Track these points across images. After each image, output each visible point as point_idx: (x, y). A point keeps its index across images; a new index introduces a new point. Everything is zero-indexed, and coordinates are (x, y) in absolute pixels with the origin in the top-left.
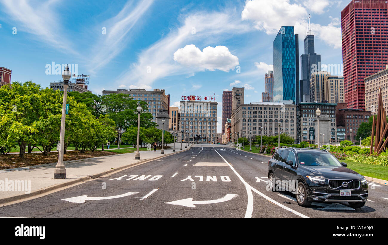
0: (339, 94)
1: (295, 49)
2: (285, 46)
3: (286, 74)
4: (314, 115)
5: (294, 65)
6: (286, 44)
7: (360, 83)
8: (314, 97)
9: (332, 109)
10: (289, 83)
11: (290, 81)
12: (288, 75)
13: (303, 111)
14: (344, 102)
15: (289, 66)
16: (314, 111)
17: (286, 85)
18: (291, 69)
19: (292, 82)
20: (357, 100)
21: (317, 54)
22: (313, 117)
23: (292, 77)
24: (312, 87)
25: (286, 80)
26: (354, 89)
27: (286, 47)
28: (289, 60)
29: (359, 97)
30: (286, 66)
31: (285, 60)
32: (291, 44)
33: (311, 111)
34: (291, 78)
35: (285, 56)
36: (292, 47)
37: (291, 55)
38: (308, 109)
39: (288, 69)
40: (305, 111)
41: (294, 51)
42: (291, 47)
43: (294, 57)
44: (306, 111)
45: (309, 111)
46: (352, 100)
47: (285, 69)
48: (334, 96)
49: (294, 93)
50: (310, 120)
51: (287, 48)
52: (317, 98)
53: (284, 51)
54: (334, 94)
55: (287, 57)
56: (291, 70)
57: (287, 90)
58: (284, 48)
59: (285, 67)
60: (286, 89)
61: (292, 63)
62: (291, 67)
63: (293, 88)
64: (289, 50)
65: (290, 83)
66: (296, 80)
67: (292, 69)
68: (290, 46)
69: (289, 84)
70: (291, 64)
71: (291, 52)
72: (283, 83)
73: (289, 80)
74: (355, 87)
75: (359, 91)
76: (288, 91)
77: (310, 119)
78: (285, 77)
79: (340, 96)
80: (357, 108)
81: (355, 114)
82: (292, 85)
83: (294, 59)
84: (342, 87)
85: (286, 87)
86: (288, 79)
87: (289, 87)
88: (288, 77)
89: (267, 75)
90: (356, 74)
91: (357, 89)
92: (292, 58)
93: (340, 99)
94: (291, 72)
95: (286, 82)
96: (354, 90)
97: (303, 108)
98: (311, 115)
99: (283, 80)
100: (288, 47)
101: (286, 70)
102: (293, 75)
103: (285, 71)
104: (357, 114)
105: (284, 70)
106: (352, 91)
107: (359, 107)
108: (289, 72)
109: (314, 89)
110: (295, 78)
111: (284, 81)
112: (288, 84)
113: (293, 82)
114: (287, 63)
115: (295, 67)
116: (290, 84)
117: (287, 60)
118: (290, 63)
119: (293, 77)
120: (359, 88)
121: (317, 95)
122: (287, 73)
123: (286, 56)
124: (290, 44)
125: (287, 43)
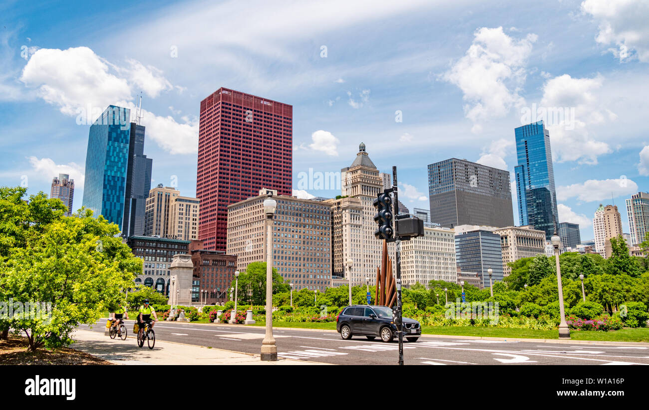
0: (191, 226)
1: (128, 146)
2: (113, 139)
3: (110, 186)
4: (154, 258)
5: (125, 171)
6: (114, 135)
7: (220, 212)
8: (152, 228)
9: (182, 249)
10: (113, 201)
11: (115, 198)
12: (113, 188)
13: (138, 250)
14: (197, 239)
15: (116, 172)
16: (154, 251)
17: (108, 203)
18: (118, 177)
19: (118, 201)
20: (214, 237)
21: (147, 158)
22: (152, 261)
23: (119, 192)
24: (150, 212)
25: (108, 195)
26: (211, 220)
27: (115, 141)
28: (117, 162)
29: (218, 233)
30: (111, 171)
31: (111, 161)
32: (123, 136)
33: (151, 250)
34: (118, 194)
35: (111, 155)
36: (124, 141)
37: (121, 154)
38: (145, 247)
39: (113, 177)
40: (140, 250)
41: (127, 150)
42: (122, 142)
43: (125, 159)
44: (143, 250)
45: (147, 250)
46: (207, 236)
47: (109, 176)
48: (183, 229)
49: (120, 219)
50: (146, 266)
51: (116, 143)
52: (156, 229)
53: (110, 147)
54: (183, 225)
55: (115, 157)
56: (118, 180)
57: (108, 212)
58: (110, 142)
59: (109, 174)
60: (107, 210)
61: (121, 168)
62: (119, 174)
63: (119, 209)
64: (119, 146)
65: (115, 201)
66: (125, 197)
67: (120, 179)
68: (120, 140)
69: (113, 203)
70: (119, 169)
71: (121, 150)
72: (103, 200)
73: (113, 196)
74: (214, 217)
75: (218, 223)
76: (110, 215)
77: (146, 264)
78: (108, 191)
79: (191, 230)
80: (214, 250)
81: (215, 258)
82: (118, 205)
83: (124, 163)
84: (196, 216)
85: (108, 207)
86: (112, 193)
87: (113, 208)
88: (112, 191)
89: (56, 181)
90: (216, 198)
91: (216, 221)
92: (122, 161)
93: (191, 234)
94: (119, 184)
95: (108, 199)
96: (212, 222)
97: (138, 245)
98: (150, 257)
99: (104, 195)
100: (118, 141)
101: (110, 179)
102: (121, 188)
103: (108, 180)
104: (218, 258)
105: (107, 178)
106: (208, 223)
107: (217, 247)
108: (115, 182)
109: (152, 215)
110: (125, 194)
111: (105, 197)
112: (111, 203)
113: (121, 200)
114: (113, 167)
115: (125, 176)
116: (115, 203)
117: (114, 162)
118: (118, 167)
119: (121, 192)
120: (218, 219)
121: (157, 225)
122: (112, 183)
123: (113, 155)
124: (121, 137)
125: (117, 134)
